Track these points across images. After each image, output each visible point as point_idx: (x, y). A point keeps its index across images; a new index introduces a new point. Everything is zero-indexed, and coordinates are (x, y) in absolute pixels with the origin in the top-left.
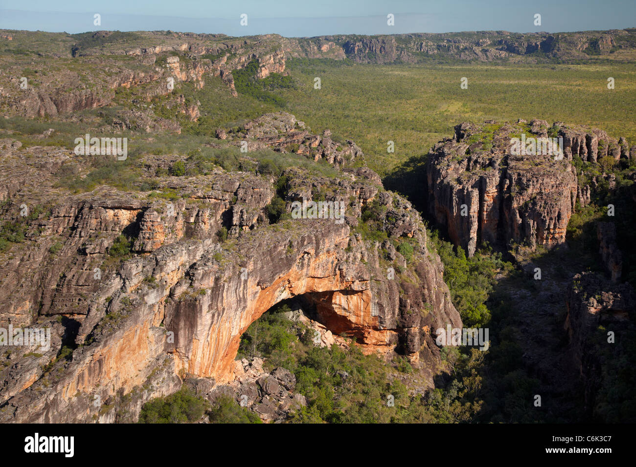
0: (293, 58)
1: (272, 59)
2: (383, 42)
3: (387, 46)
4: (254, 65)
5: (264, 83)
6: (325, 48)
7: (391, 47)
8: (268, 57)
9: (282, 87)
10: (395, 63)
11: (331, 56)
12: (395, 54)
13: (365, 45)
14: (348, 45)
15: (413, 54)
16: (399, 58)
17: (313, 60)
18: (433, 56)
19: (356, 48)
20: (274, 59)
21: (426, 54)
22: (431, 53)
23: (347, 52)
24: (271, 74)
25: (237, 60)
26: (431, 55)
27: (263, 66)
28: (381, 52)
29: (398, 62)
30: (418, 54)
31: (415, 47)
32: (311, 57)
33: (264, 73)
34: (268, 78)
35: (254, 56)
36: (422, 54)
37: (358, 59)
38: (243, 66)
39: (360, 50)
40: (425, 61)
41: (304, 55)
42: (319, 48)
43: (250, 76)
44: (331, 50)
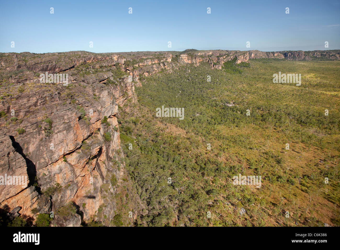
0: (262, 58)
1: (243, 57)
2: (299, 53)
3: (300, 54)
4: (236, 59)
5: (238, 65)
6: (276, 55)
7: (302, 55)
8: (241, 56)
9: (244, 67)
10: (303, 60)
11: (278, 57)
12: (303, 57)
13: (292, 54)
14: (285, 54)
15: (310, 57)
16: (304, 58)
17: (270, 59)
18: (319, 58)
19: (288, 55)
20: (244, 57)
21: (316, 57)
22: (318, 57)
23: (285, 56)
24: (242, 62)
25: (229, 57)
26: (318, 58)
27: (239, 59)
28: (298, 56)
29: (304, 60)
30: (312, 57)
31: (312, 55)
32: (270, 58)
33: (239, 62)
34: (240, 64)
35: (236, 56)
36: (314, 57)
37: (289, 59)
38: (231, 59)
39: (290, 56)
40: (315, 60)
41: (267, 57)
42: (274, 55)
43: (233, 63)
44: (278, 55)
